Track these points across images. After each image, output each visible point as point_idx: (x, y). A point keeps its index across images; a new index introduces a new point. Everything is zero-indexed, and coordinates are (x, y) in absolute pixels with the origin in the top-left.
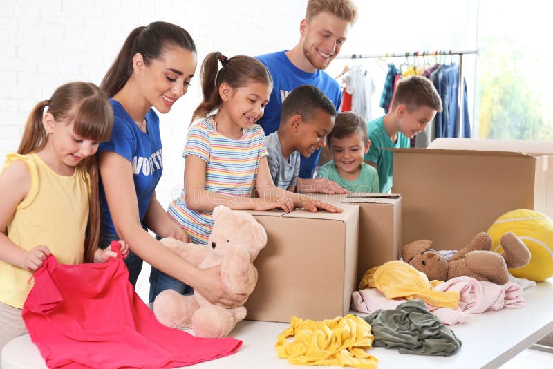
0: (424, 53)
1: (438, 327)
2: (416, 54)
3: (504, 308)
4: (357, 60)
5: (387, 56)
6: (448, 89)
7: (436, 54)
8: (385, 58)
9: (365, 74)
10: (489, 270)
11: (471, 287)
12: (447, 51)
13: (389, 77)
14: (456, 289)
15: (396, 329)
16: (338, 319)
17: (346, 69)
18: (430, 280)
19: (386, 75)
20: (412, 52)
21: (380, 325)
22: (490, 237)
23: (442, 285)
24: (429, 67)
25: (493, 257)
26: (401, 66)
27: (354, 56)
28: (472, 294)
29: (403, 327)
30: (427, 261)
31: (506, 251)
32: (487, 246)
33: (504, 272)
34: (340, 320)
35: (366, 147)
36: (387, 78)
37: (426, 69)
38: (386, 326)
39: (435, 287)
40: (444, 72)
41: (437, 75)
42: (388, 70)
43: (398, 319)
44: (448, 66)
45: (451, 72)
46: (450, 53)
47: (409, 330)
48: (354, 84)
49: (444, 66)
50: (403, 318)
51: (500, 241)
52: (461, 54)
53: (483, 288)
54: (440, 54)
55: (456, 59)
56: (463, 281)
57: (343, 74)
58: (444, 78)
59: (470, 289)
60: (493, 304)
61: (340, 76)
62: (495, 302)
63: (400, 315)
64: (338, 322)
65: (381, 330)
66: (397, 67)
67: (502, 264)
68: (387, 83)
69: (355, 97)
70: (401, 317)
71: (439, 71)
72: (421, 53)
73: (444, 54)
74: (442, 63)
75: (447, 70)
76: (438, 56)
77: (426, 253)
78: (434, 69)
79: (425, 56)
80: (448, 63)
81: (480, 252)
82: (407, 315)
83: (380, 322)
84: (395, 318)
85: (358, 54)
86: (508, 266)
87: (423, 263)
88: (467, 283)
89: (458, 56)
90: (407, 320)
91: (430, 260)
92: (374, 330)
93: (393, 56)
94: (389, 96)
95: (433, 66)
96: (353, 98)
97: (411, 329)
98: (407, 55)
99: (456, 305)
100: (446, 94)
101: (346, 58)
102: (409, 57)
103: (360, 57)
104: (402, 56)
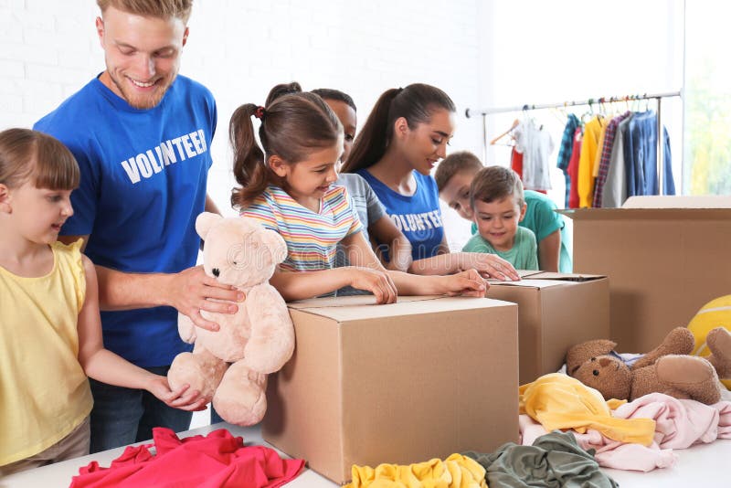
0: (612, 99)
1: (589, 475)
2: (602, 101)
3: (719, 438)
4: (530, 112)
5: (565, 105)
6: (642, 142)
7: (627, 98)
8: (563, 108)
9: (541, 128)
10: (692, 383)
11: (668, 410)
12: (641, 95)
13: (568, 130)
14: (647, 413)
15: (524, 478)
16: (433, 461)
17: (516, 124)
18: (606, 399)
19: (564, 128)
20: (596, 99)
21: (501, 470)
22: (692, 334)
23: (625, 407)
24: (617, 115)
25: (696, 363)
26: (584, 115)
27: (526, 108)
28: (670, 420)
29: (536, 473)
30: (600, 371)
31: (715, 355)
32: (686, 347)
33: (714, 387)
34: (436, 463)
35: (522, 213)
36: (565, 132)
37: (613, 118)
38: (510, 472)
39: (615, 409)
40: (636, 121)
41: (627, 125)
42: (566, 121)
43: (531, 460)
44: (643, 114)
45: (646, 120)
46: (645, 97)
47: (544, 478)
48: (525, 142)
49: (637, 113)
50: (539, 458)
51: (705, 340)
52: (659, 98)
53: (687, 411)
54: (632, 98)
55: (653, 104)
56: (656, 401)
57: (511, 130)
58: (636, 128)
59: (667, 413)
60: (703, 435)
61: (508, 133)
62: (706, 433)
63: (533, 454)
64: (433, 467)
65: (501, 480)
66: (579, 117)
67: (711, 375)
68: (566, 139)
69: (527, 157)
70: (536, 457)
71: (630, 120)
72: (607, 98)
73: (637, 98)
74: (635, 110)
75: (641, 119)
76: (630, 102)
77: (598, 358)
78: (624, 117)
79: (613, 103)
80: (642, 110)
81: (678, 356)
82: (545, 455)
83: (502, 465)
84: (525, 460)
85: (530, 105)
86: (720, 377)
87: (596, 373)
88: (662, 404)
89: (655, 101)
90: (544, 462)
91: (604, 369)
92: (491, 478)
93: (574, 104)
94: (568, 154)
95: (623, 114)
96: (524, 158)
97: (549, 478)
98: (591, 102)
99: (651, 439)
100: (640, 148)
101: (516, 109)
102: (593, 105)
103: (534, 108)
104: (584, 104)
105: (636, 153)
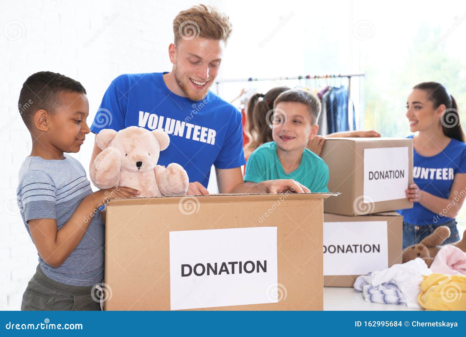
0: (315, 76)
2: (308, 77)
4: (254, 82)
5: (281, 79)
6: (339, 109)
7: (327, 77)
12: (337, 75)
17: (243, 92)
20: (304, 75)
24: (321, 89)
27: (250, 80)
37: (319, 91)
40: (335, 94)
41: (328, 97)
44: (338, 88)
45: (341, 93)
46: (340, 76)
49: (334, 88)
52: (349, 77)
54: (330, 77)
57: (241, 96)
58: (335, 100)
61: (238, 98)
71: (330, 93)
72: (312, 75)
73: (334, 76)
74: (333, 85)
75: (338, 92)
76: (329, 79)
78: (326, 91)
79: (316, 79)
80: (338, 86)
85: (253, 78)
89: (347, 79)
93: (287, 79)
95: (325, 88)
98: (300, 78)
100: (338, 114)
101: (243, 80)
102: (301, 80)
103: (256, 80)
104: (294, 79)
105: (335, 118)
